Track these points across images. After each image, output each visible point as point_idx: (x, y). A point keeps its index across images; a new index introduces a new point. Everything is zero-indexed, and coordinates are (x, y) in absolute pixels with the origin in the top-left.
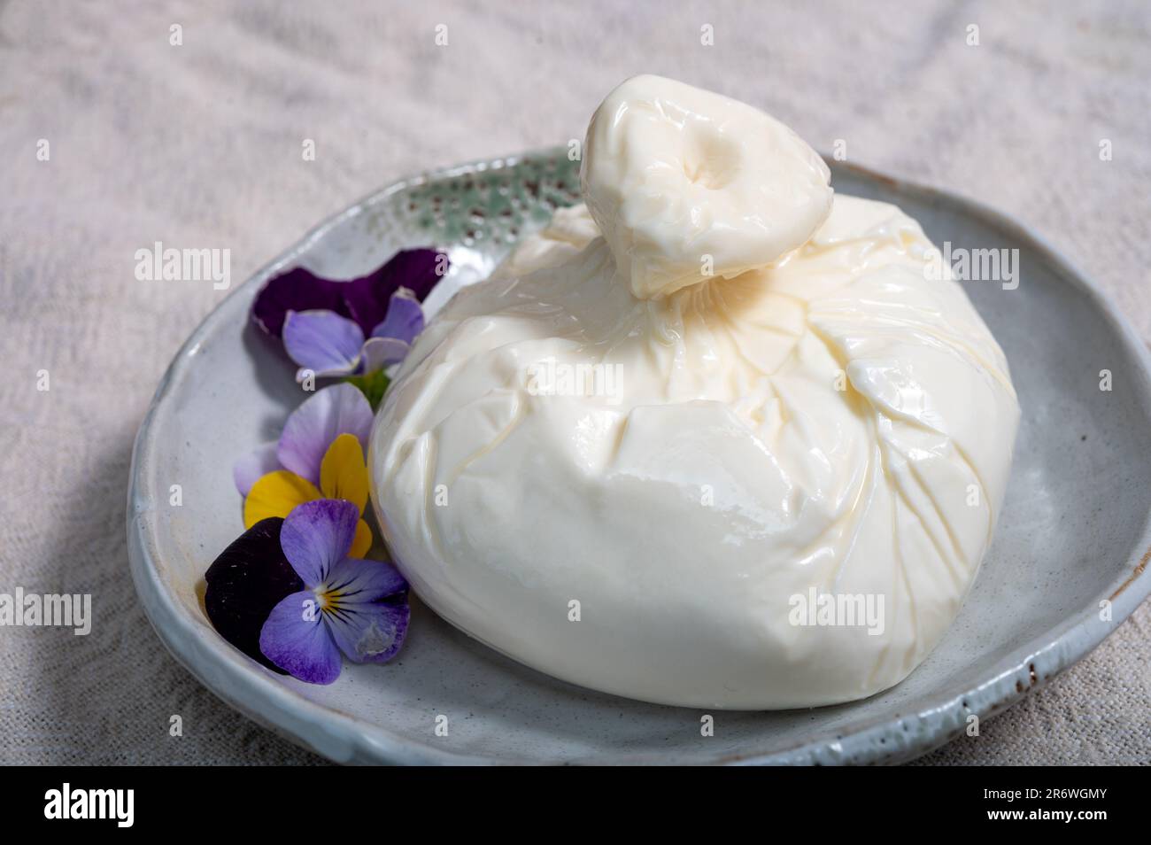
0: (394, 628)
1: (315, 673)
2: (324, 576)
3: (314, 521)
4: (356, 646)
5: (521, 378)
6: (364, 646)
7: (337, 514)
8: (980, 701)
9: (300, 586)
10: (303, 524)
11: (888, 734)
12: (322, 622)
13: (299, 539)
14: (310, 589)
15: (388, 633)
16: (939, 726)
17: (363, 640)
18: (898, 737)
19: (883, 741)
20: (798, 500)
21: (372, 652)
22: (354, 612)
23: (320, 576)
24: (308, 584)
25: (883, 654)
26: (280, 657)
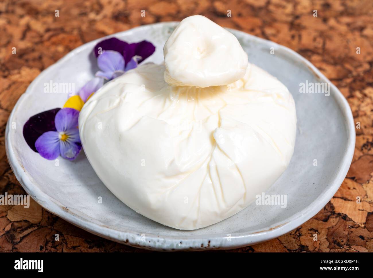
0: (75, 152)
1: (46, 155)
2: (65, 130)
3: (68, 113)
4: (65, 153)
5: (124, 94)
6: (67, 154)
7: (75, 114)
8: (186, 244)
9: (55, 130)
10: (65, 113)
11: (152, 240)
12: (58, 143)
13: (61, 117)
14: (58, 132)
15: (74, 153)
16: (169, 245)
17: (67, 152)
18: (155, 242)
19: (150, 242)
20: (172, 162)
21: (68, 156)
22: (69, 143)
23: (63, 129)
24: (58, 130)
25: (184, 219)
26: (39, 147)
